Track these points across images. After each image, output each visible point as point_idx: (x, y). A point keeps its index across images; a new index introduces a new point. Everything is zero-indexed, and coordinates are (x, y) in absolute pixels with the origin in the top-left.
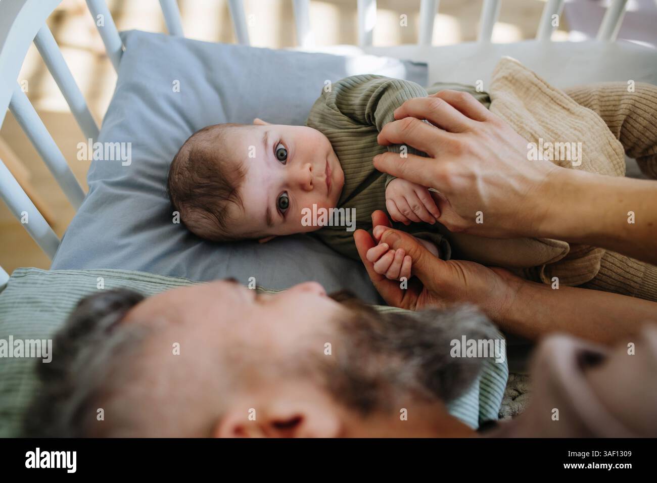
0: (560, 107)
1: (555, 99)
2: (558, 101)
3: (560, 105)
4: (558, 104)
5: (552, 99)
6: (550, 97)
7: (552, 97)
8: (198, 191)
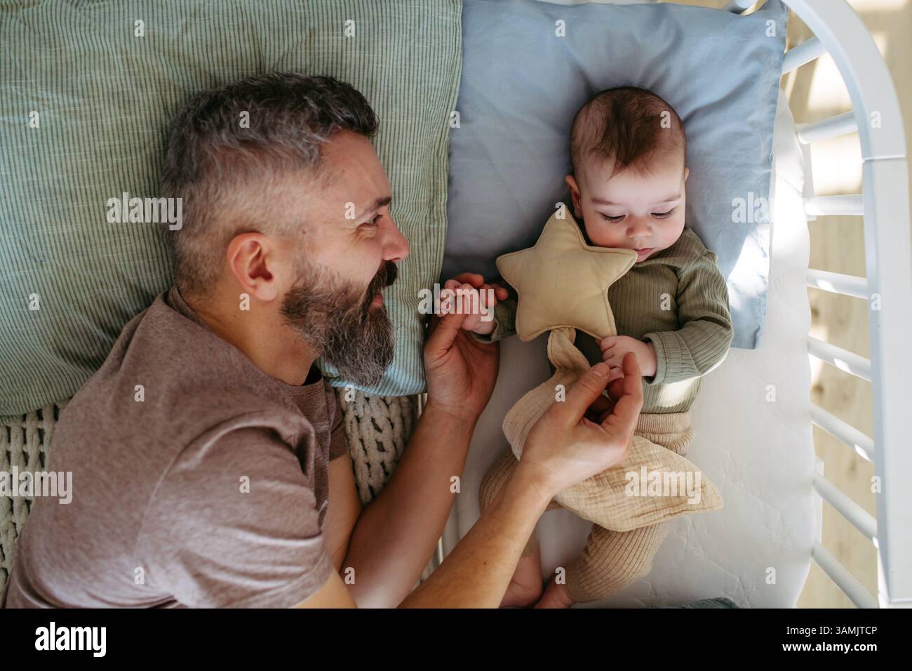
0: (645, 512)
1: (655, 512)
2: (652, 513)
3: (647, 513)
4: (650, 512)
5: (657, 510)
6: (660, 510)
7: (659, 512)
8: (623, 128)
